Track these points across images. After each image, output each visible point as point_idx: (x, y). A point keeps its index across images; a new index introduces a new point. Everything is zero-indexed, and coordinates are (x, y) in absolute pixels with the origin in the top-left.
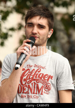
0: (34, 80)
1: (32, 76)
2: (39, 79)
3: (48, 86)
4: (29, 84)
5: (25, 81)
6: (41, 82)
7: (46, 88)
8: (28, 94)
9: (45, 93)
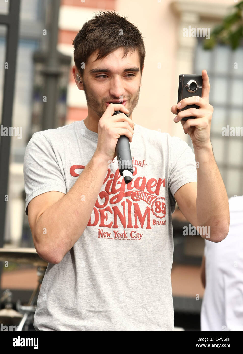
0: (127, 194)
1: (120, 185)
2: (137, 192)
3: (161, 206)
4: (114, 205)
5: (104, 199)
6: (143, 200)
7: (158, 210)
8: (116, 230)
9: (158, 224)
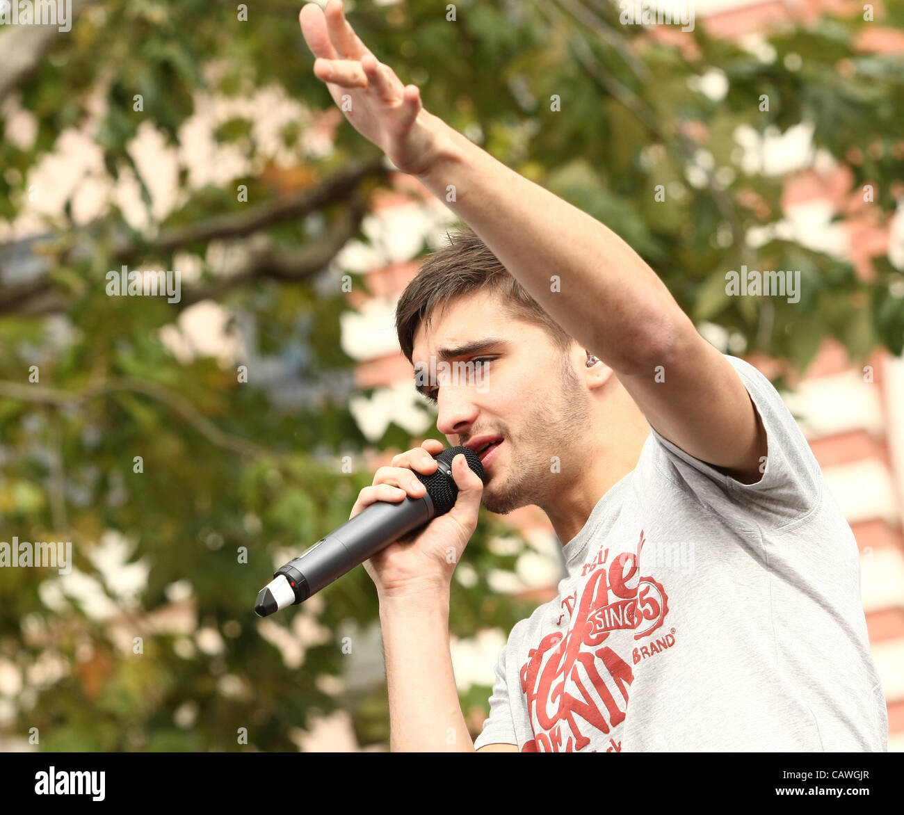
2: (592, 618)
9: (646, 655)
